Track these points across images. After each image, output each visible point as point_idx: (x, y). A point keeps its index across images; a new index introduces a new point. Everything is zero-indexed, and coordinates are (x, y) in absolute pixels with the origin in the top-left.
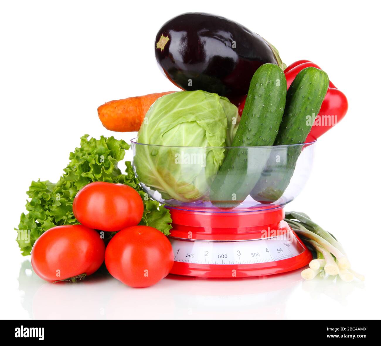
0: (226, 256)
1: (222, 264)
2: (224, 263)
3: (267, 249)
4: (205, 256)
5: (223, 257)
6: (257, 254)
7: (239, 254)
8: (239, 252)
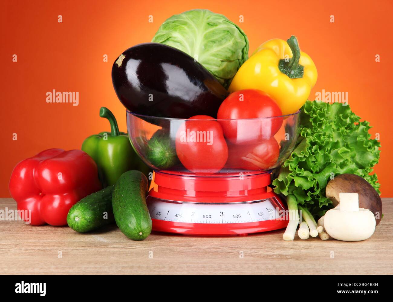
0: (210, 216)
1: (206, 223)
2: (208, 222)
3: (248, 212)
4: (192, 216)
5: (207, 217)
6: (238, 216)
7: (222, 215)
8: (222, 213)
